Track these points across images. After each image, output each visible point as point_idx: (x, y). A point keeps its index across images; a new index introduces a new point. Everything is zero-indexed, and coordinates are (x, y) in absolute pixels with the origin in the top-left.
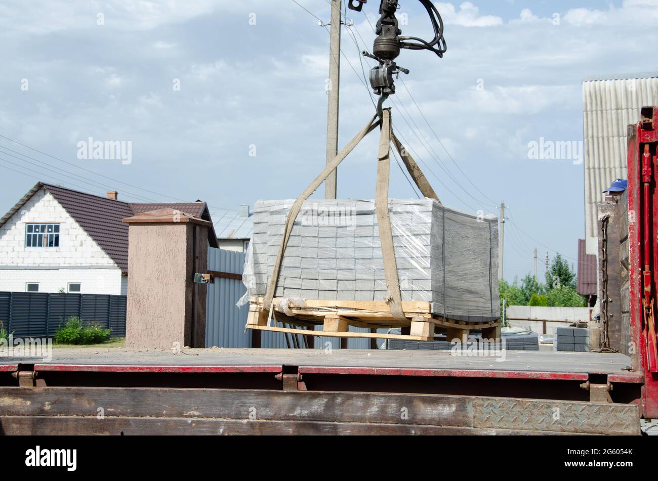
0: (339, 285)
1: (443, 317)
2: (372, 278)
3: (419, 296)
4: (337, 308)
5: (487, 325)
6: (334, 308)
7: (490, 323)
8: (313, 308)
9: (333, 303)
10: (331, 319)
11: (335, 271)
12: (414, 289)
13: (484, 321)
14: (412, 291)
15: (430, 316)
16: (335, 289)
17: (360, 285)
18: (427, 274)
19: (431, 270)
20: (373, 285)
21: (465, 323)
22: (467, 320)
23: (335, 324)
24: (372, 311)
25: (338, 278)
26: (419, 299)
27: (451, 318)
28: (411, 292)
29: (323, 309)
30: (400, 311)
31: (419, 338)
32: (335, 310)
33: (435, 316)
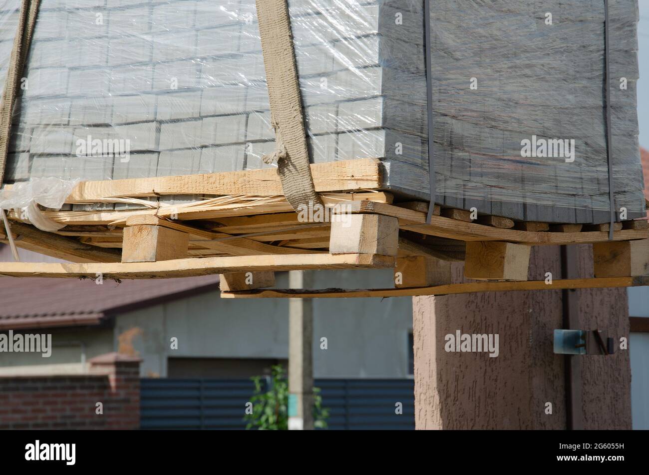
0: (163, 136)
1: (428, 202)
2: (241, 109)
3: (354, 144)
4: (159, 197)
5: (597, 233)
6: (151, 198)
7: (605, 228)
8: (101, 204)
9: (146, 185)
10: (141, 227)
11: (151, 99)
12: (343, 129)
13: (581, 220)
14: (338, 133)
15: (380, 198)
16: (152, 147)
17: (209, 131)
18: (373, 82)
19: (380, 71)
20: (243, 128)
21: (512, 224)
22: (520, 217)
23: (149, 241)
24: (242, 198)
25: (159, 118)
26: (354, 154)
27: (460, 206)
28: (334, 136)
29: (124, 204)
30: (309, 190)
31: (352, 259)
32: (154, 204)
33: (398, 199)
